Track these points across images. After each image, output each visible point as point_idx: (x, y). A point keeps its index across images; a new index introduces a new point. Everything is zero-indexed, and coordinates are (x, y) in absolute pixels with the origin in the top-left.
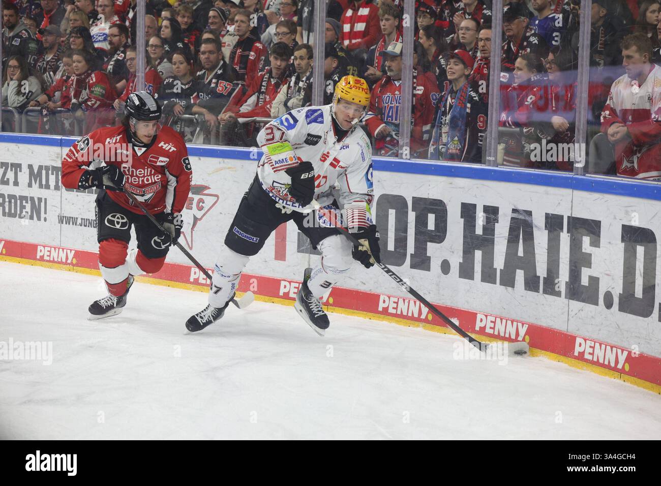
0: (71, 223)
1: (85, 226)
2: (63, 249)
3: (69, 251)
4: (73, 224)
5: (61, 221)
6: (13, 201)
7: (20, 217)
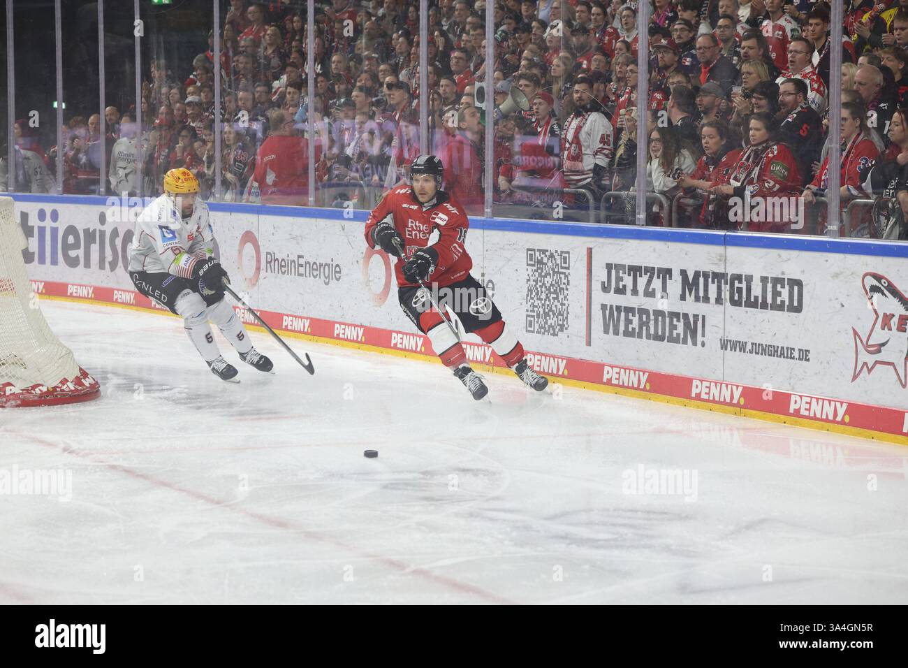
0: (738, 349)
2: (727, 385)
3: (734, 388)
4: (740, 351)
5: (724, 347)
6: (660, 319)
7: (669, 341)
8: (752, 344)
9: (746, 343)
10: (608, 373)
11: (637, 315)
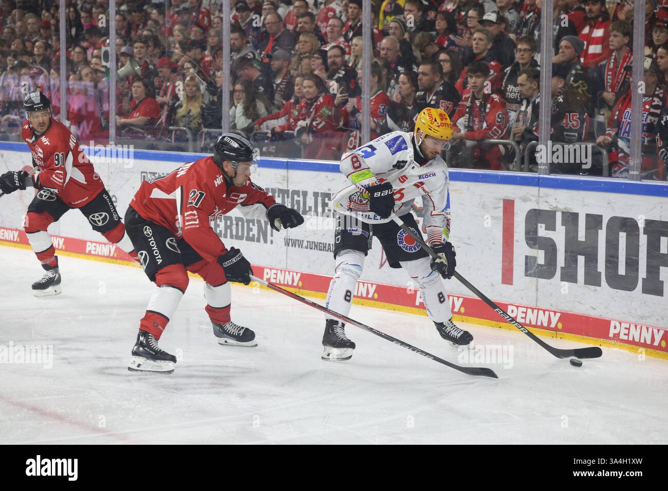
0: (297, 245)
1: (311, 249)
2: (289, 272)
3: (295, 274)
4: (299, 247)
5: (287, 244)
6: (240, 223)
7: (247, 240)
9: (303, 241)
11: (223, 221)
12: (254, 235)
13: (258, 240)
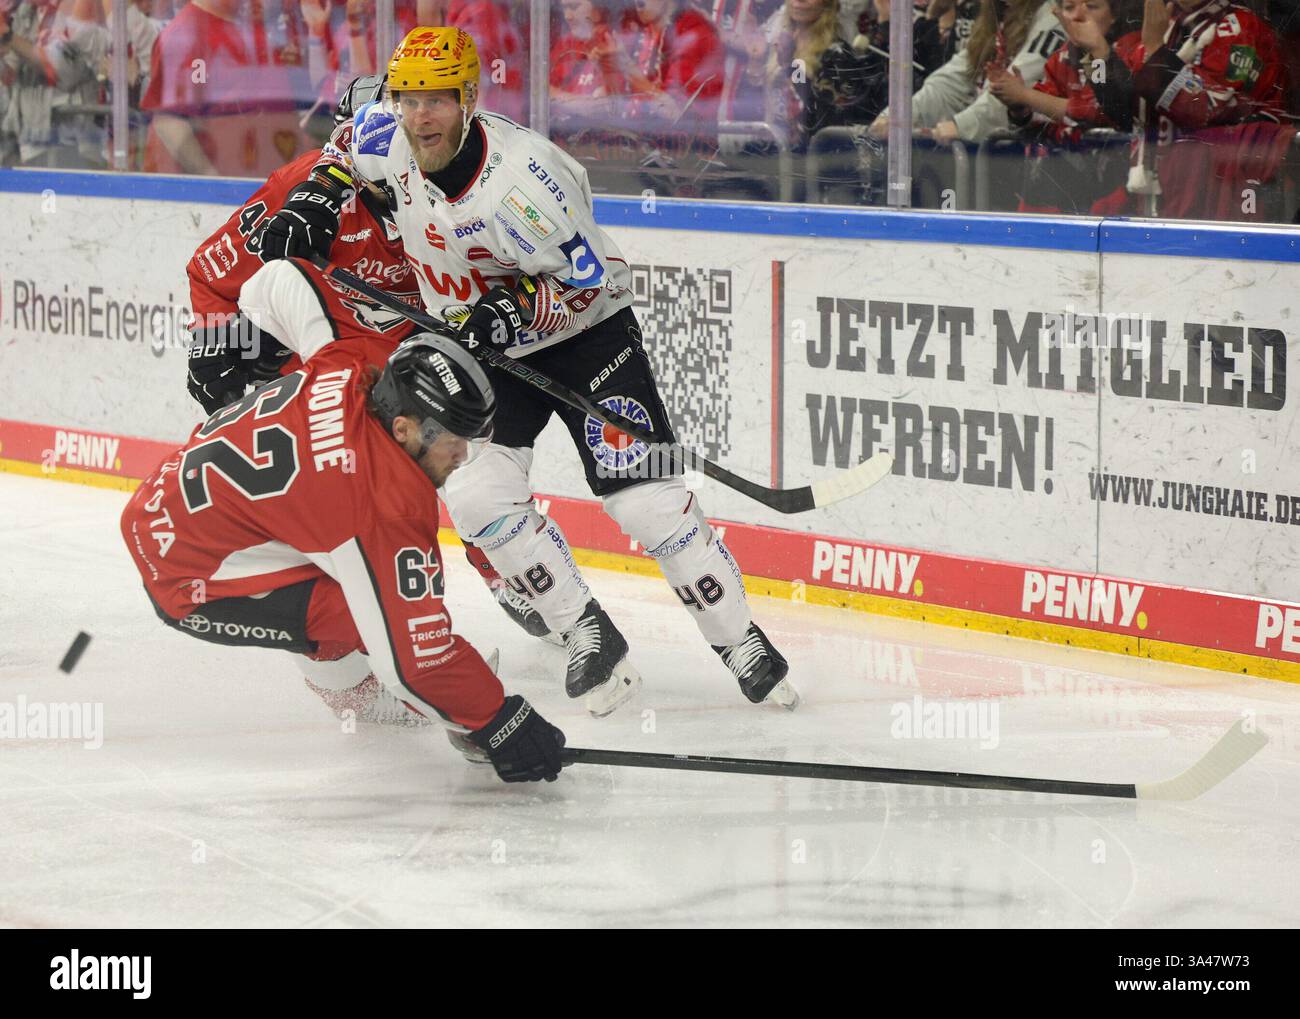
0: (1132, 497)
1: (1177, 507)
2: (1106, 583)
3: (1124, 589)
4: (1138, 501)
5: (1099, 489)
6: (946, 427)
7: (967, 480)
8: (1166, 484)
9: (1150, 482)
10: (824, 556)
11: (892, 420)
12: (990, 465)
13: (1005, 481)
